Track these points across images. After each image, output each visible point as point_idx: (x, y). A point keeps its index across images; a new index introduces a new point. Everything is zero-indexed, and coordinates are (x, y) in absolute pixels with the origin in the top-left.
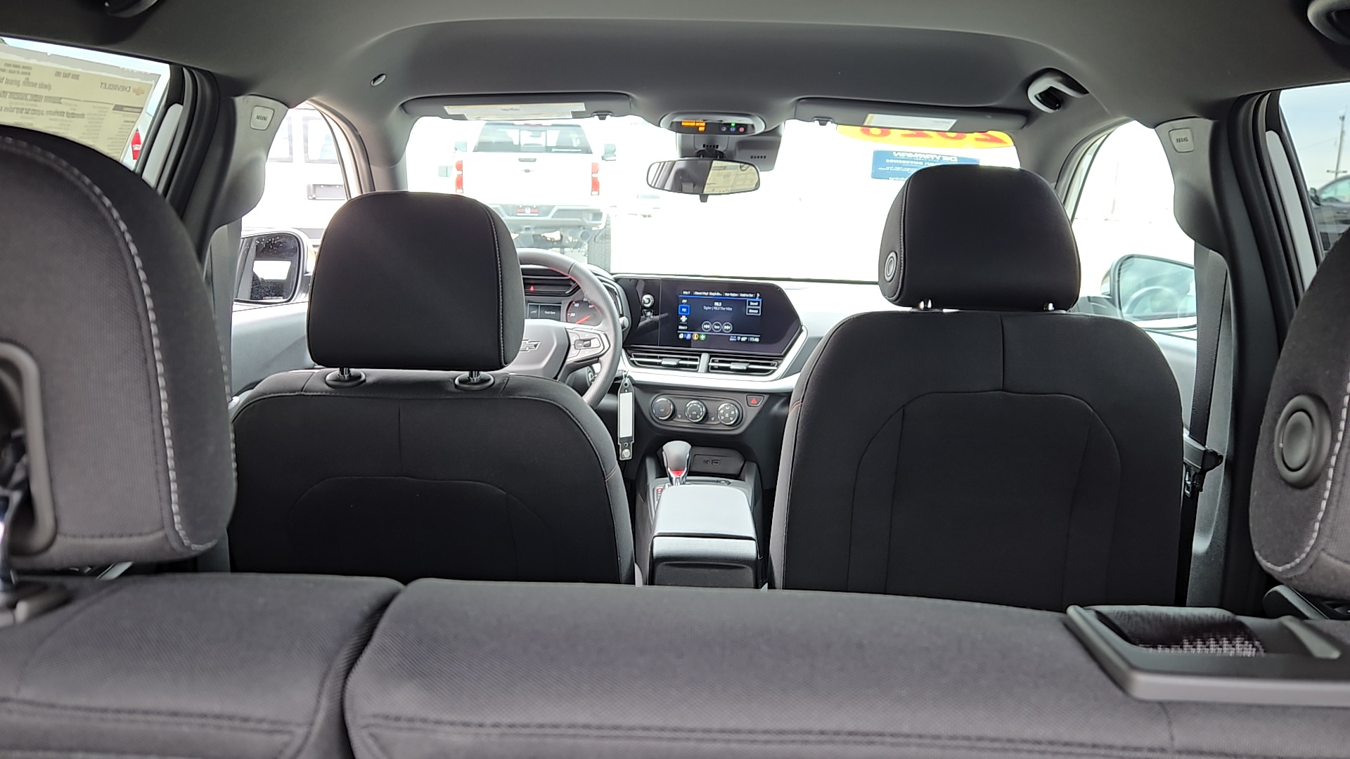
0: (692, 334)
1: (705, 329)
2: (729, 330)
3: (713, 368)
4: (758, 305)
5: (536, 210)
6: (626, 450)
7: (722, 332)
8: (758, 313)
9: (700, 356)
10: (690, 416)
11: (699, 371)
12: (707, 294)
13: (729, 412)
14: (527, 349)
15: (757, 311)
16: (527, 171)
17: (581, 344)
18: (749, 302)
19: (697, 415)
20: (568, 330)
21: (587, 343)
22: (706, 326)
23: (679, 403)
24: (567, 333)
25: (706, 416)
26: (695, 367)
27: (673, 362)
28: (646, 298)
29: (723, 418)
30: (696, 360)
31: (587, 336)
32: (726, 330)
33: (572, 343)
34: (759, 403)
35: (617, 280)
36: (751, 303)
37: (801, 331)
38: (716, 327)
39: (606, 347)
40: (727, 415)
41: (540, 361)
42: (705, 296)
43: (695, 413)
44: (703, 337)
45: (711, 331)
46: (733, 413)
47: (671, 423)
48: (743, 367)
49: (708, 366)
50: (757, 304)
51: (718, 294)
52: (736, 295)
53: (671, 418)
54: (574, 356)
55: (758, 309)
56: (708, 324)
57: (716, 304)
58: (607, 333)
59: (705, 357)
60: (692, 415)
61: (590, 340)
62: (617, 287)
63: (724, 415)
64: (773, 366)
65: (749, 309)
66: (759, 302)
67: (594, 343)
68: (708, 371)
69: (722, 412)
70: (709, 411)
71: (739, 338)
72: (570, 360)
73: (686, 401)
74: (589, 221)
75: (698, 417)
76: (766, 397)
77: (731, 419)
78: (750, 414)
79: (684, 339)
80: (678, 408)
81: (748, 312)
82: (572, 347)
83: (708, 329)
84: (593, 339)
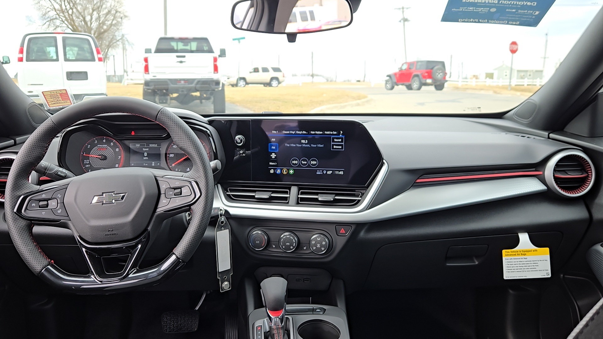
0: (281, 170)
1: (293, 164)
2: (315, 165)
3: (302, 199)
4: (342, 142)
5: (186, 81)
6: (226, 283)
7: (309, 166)
8: (342, 148)
9: (290, 189)
10: (284, 247)
11: (290, 203)
12: (294, 132)
13: (320, 242)
14: (114, 201)
15: (340, 147)
16: (181, 62)
17: (171, 193)
18: (333, 138)
19: (290, 246)
20: (158, 178)
21: (178, 191)
22: (294, 162)
23: (273, 234)
24: (157, 180)
25: (299, 245)
26: (286, 199)
27: (265, 196)
28: (238, 138)
29: (314, 248)
30: (286, 193)
31: (177, 184)
32: (313, 165)
33: (162, 192)
34: (346, 233)
35: (210, 123)
36: (335, 140)
37: (383, 164)
38: (303, 162)
39: (198, 195)
40: (318, 246)
41: (128, 213)
42: (292, 134)
43: (288, 244)
44: (291, 172)
45: (299, 166)
46: (324, 243)
47: (266, 252)
48: (330, 198)
49: (298, 198)
50: (340, 140)
51: (304, 132)
52: (321, 133)
53: (265, 249)
54: (165, 205)
55: (342, 145)
56: (296, 160)
57: (303, 141)
58: (198, 180)
59: (294, 190)
60: (285, 245)
61: (180, 188)
62: (211, 129)
63: (316, 246)
64: (358, 196)
65: (333, 145)
66: (342, 138)
67: (185, 191)
68: (298, 203)
69: (313, 242)
70: (301, 241)
71: (325, 172)
72: (160, 210)
73: (280, 232)
74: (213, 87)
75: (292, 247)
76: (354, 227)
77: (323, 249)
78: (340, 242)
79: (275, 173)
80: (272, 239)
81: (333, 148)
82: (162, 196)
83: (296, 164)
84: (183, 186)
